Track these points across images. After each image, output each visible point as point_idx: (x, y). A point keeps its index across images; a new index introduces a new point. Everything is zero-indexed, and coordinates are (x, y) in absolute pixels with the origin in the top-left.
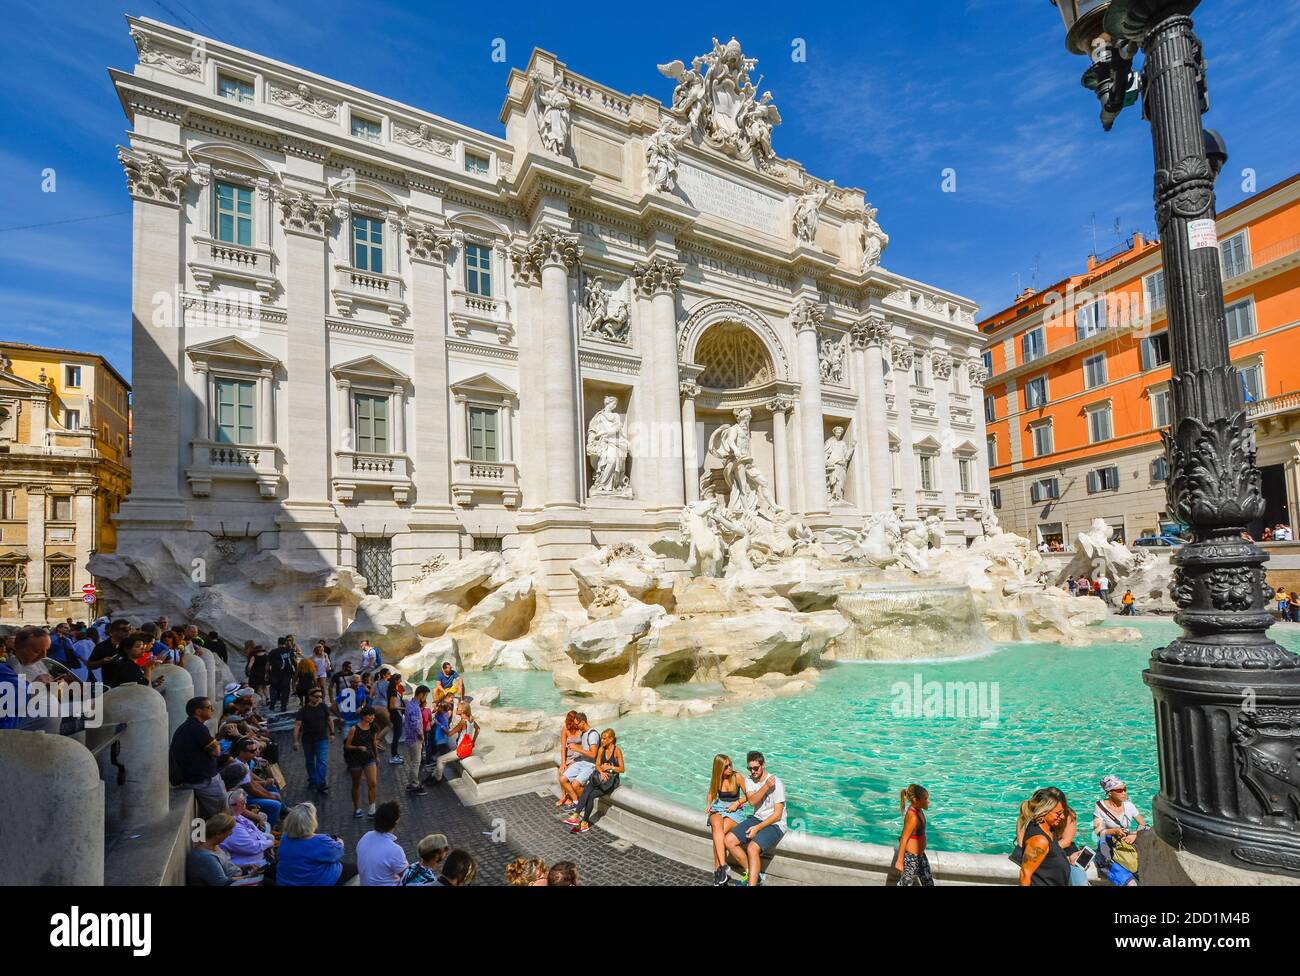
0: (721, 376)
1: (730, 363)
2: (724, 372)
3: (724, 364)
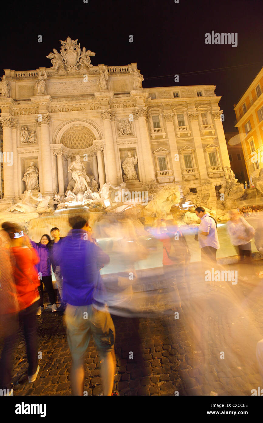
0: (86, 144)
1: (88, 139)
2: (87, 142)
3: (86, 139)
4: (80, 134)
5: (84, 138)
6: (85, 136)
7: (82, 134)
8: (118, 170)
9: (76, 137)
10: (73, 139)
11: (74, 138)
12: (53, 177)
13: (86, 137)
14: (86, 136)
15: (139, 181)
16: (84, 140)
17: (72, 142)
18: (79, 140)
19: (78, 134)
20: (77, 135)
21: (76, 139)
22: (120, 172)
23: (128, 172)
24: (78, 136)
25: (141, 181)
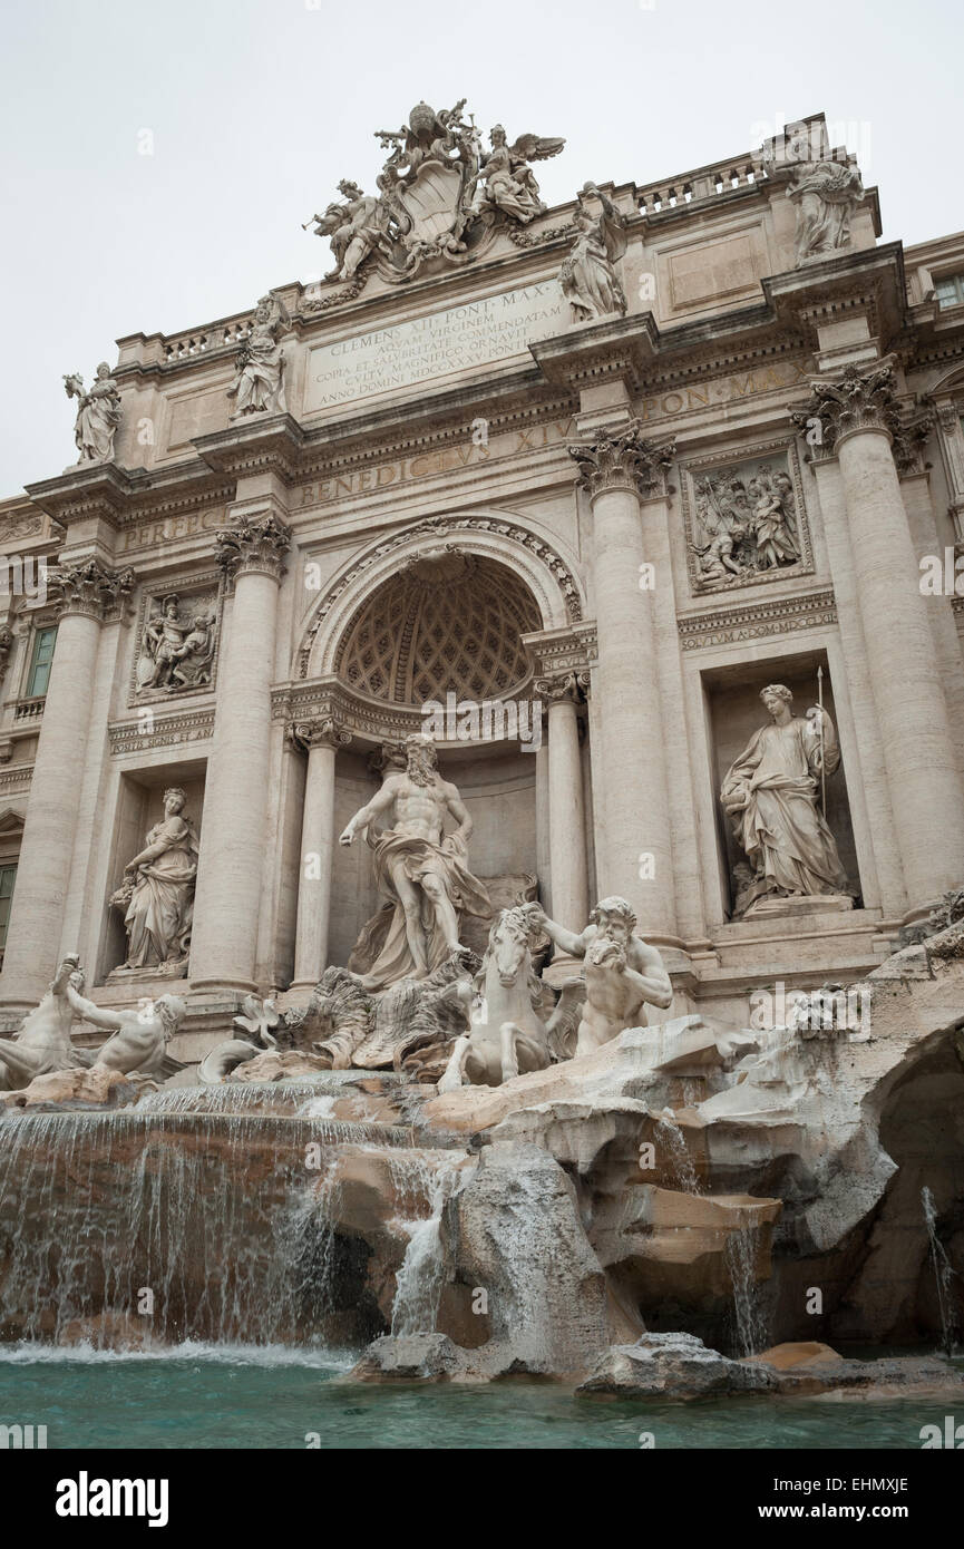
4: (464, 612)
5: (488, 629)
6: (494, 621)
7: (479, 609)
8: (687, 828)
9: (445, 630)
10: (427, 644)
11: (432, 639)
12: (269, 885)
13: (503, 620)
14: (500, 615)
15: (858, 904)
16: (493, 643)
17: (420, 661)
18: (461, 648)
19: (454, 611)
20: (446, 614)
21: (444, 640)
22: (699, 836)
23: (763, 834)
24: (452, 625)
25: (868, 898)
